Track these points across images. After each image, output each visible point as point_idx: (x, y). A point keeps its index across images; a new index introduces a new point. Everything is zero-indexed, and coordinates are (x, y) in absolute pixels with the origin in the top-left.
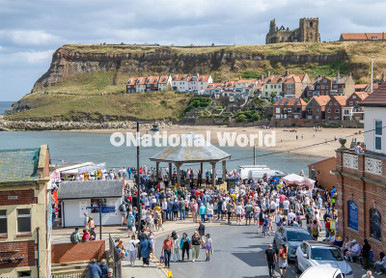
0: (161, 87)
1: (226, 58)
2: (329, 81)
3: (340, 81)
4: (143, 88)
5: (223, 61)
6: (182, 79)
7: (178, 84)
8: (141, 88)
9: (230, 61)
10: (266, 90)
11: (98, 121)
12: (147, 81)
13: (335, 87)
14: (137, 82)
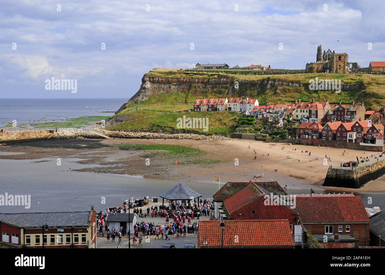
0: (219, 107)
1: (271, 84)
2: (344, 109)
3: (352, 109)
4: (206, 108)
5: (269, 86)
6: (235, 102)
7: (232, 105)
8: (204, 108)
9: (274, 87)
10: (297, 114)
11: (172, 133)
12: (209, 102)
13: (349, 113)
14: (201, 102)
